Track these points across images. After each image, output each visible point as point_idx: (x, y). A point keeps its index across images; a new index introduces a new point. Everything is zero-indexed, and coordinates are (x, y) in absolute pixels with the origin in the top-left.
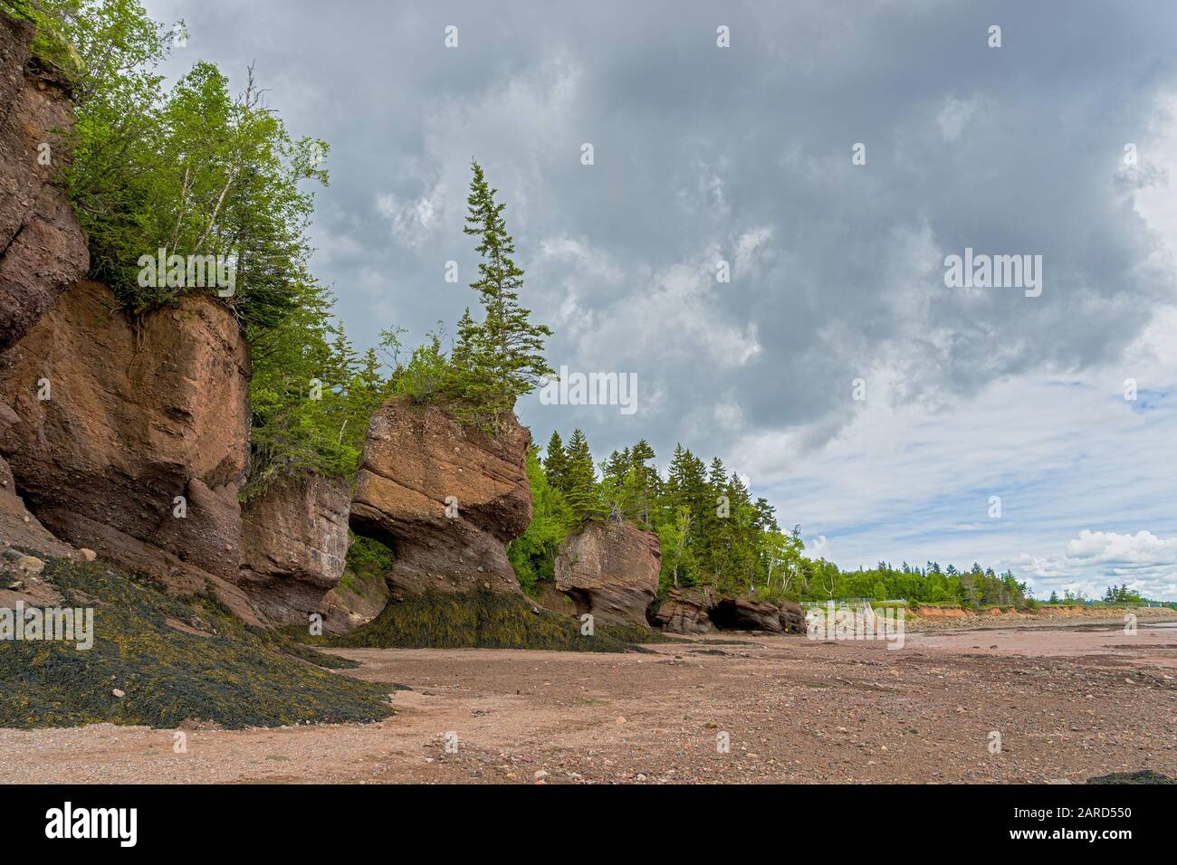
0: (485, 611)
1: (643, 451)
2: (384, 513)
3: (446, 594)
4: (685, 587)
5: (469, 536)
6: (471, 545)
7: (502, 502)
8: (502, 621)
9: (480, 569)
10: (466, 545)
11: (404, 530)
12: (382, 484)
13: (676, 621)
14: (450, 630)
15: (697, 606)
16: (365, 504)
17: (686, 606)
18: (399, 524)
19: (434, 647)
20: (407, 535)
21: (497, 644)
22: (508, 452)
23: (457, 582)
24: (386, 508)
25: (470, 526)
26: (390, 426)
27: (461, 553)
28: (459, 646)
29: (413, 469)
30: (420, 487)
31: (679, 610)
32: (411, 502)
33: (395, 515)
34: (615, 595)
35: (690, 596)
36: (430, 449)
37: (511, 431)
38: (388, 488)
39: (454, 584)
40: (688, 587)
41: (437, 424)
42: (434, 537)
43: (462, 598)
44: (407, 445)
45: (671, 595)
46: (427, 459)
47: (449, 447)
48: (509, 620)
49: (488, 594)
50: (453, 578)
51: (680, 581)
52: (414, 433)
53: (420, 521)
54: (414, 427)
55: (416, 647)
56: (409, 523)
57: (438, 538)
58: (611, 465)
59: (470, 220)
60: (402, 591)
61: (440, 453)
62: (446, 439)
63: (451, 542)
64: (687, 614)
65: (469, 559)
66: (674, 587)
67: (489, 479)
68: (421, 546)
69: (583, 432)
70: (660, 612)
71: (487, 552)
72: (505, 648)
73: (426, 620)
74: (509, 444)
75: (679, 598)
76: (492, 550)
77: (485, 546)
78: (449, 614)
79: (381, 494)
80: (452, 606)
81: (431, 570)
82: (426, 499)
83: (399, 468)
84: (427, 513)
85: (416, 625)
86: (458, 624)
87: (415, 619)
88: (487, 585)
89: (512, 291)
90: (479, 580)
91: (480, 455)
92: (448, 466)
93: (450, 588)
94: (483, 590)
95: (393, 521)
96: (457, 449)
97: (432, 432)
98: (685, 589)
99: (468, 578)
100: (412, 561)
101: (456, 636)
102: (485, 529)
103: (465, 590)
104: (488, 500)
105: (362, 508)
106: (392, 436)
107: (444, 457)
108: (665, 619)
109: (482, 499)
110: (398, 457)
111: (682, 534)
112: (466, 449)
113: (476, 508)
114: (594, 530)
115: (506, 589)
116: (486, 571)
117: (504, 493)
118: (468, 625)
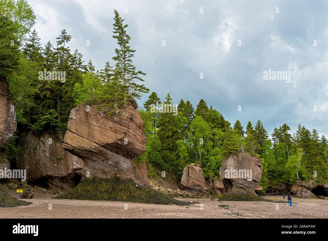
0: (116, 186)
1: (286, 128)
2: (73, 147)
3: (101, 179)
4: (302, 180)
5: (109, 156)
6: (110, 159)
7: (119, 142)
8: (121, 190)
9: (116, 169)
10: (109, 160)
11: (82, 153)
12: (72, 136)
13: (299, 193)
14: (98, 193)
15: (307, 187)
16: (66, 144)
17: (302, 187)
18: (80, 151)
19: (90, 199)
20: (84, 156)
21: (115, 200)
22: (122, 122)
23: (106, 174)
24: (74, 145)
25: (109, 152)
26: (76, 113)
27: (107, 163)
28: (100, 200)
29: (84, 130)
30: (86, 137)
31: (300, 188)
32: (83, 142)
33: (77, 148)
34: (241, 182)
35: (304, 183)
36: (91, 122)
37: (124, 114)
38: (74, 137)
39: (105, 175)
40: (303, 180)
41: (94, 112)
42: (95, 156)
43: (107, 180)
44: (82, 121)
45: (296, 183)
46: (89, 126)
47: (98, 121)
48: (124, 190)
49: (118, 179)
50: (105, 173)
51: (299, 178)
52: (85, 116)
53: (87, 150)
54: (85, 114)
55: (84, 199)
56: (83, 151)
57: (96, 157)
58: (274, 133)
59: (114, 32)
60: (84, 178)
61: (95, 123)
62: (97, 118)
63: (103, 158)
64: (303, 190)
65: (110, 165)
66: (297, 180)
67: (114, 133)
68: (91, 160)
69: (261, 121)
70: (292, 189)
71: (118, 162)
72: (118, 201)
73: (89, 189)
74: (123, 119)
75: (299, 184)
76: (120, 162)
77: (117, 160)
78: (100, 186)
79: (72, 140)
80: (102, 184)
81: (96, 169)
82: (89, 141)
83: (79, 130)
84: (89, 147)
85: (85, 191)
86: (102, 191)
87: (85, 188)
88: (118, 176)
89: (130, 58)
90: (115, 174)
91: (110, 124)
92: (97, 128)
93: (103, 176)
94: (117, 177)
95: (77, 150)
96: (101, 121)
97: (92, 115)
98: (302, 181)
99: (110, 173)
100: (89, 166)
101: (100, 196)
102: (117, 153)
103: (109, 177)
104: (113, 142)
105: (65, 145)
106: (77, 117)
107: (96, 125)
108: (294, 192)
109: (110, 141)
110: (79, 125)
111: (299, 159)
112: (104, 122)
113: (108, 144)
114: (233, 156)
115: (126, 177)
116: (118, 169)
117: (119, 138)
118: (106, 191)
